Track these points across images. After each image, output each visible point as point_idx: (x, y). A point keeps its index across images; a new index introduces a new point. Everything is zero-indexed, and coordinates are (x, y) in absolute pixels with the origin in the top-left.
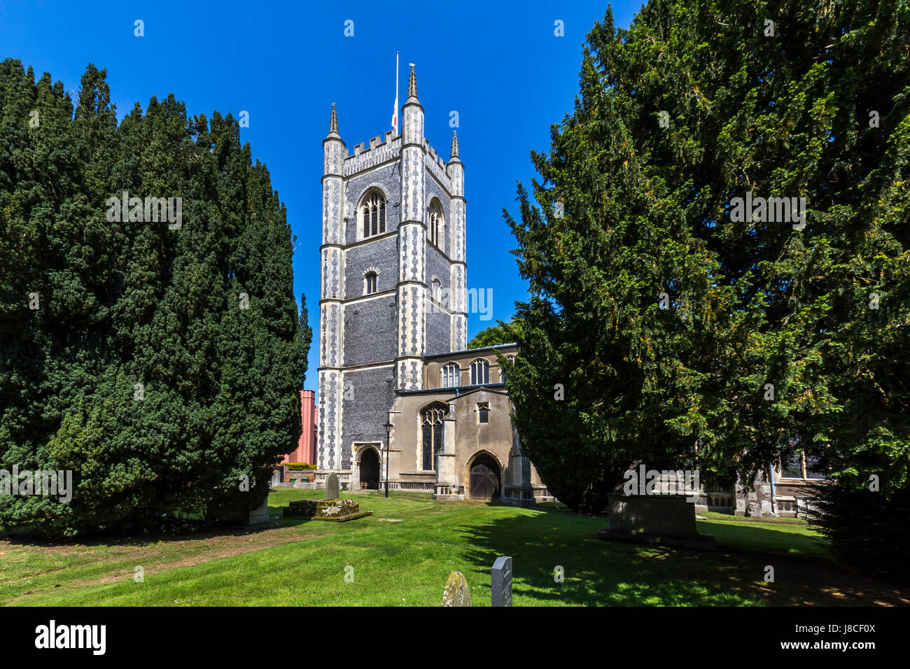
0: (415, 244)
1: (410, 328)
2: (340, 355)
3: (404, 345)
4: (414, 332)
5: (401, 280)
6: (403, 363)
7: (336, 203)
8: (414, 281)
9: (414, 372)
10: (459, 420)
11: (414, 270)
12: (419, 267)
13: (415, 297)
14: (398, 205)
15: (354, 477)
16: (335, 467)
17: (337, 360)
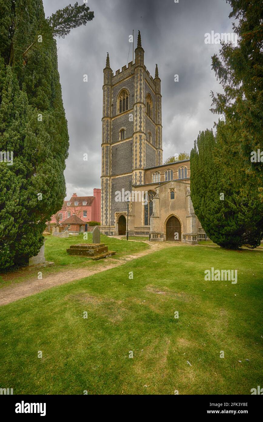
0: (140, 113)
1: (138, 155)
2: (110, 170)
3: (136, 164)
4: (140, 157)
5: (135, 131)
6: (136, 173)
7: (108, 98)
8: (140, 131)
9: (140, 177)
10: (161, 198)
11: (140, 126)
12: (142, 125)
13: (141, 140)
14: (133, 96)
15: (115, 228)
16: (108, 224)
17: (109, 173)
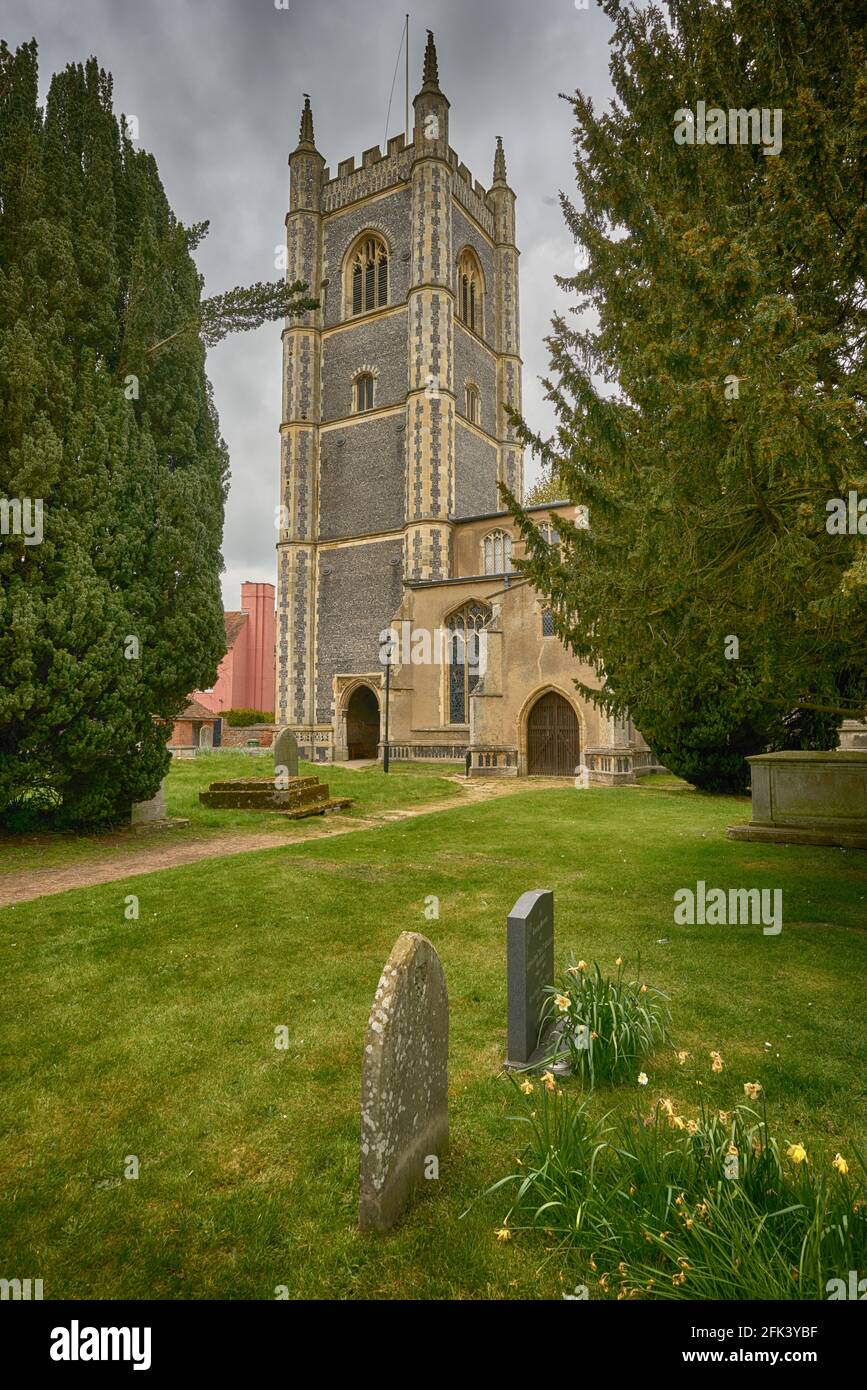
0: (435, 323)
1: (428, 470)
2: (314, 520)
3: (418, 501)
4: (435, 477)
5: (413, 385)
6: (417, 533)
7: (308, 257)
9: (436, 549)
10: (508, 632)
11: (435, 369)
12: (443, 363)
13: (436, 415)
14: (407, 257)
15: (336, 733)
16: (306, 720)
17: (309, 529)
